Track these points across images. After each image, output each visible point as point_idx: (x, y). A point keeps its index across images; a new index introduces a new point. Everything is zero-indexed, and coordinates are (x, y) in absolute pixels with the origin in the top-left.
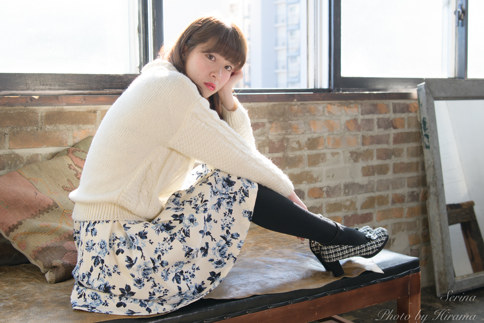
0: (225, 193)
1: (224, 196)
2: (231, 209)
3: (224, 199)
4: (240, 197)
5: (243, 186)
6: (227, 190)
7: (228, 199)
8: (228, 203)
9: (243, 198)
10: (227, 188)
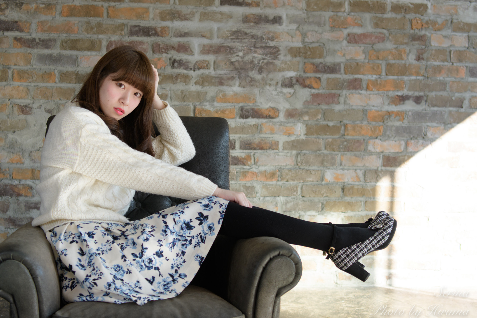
0: (182, 235)
1: (180, 238)
2: (184, 251)
3: (180, 240)
4: (196, 242)
5: (202, 233)
6: (185, 233)
7: (184, 241)
8: (183, 245)
9: (198, 244)
10: (185, 230)
